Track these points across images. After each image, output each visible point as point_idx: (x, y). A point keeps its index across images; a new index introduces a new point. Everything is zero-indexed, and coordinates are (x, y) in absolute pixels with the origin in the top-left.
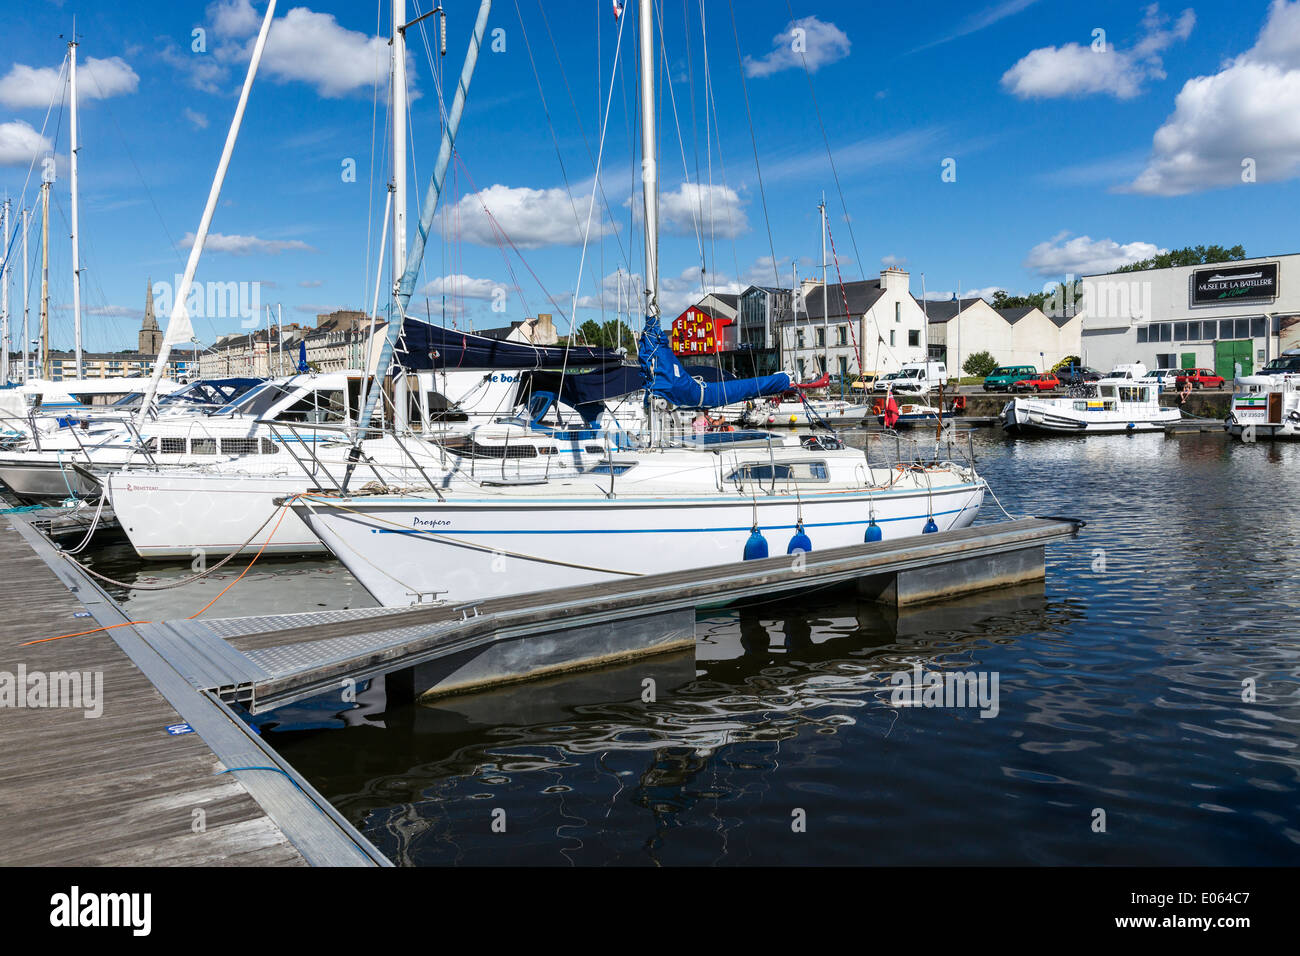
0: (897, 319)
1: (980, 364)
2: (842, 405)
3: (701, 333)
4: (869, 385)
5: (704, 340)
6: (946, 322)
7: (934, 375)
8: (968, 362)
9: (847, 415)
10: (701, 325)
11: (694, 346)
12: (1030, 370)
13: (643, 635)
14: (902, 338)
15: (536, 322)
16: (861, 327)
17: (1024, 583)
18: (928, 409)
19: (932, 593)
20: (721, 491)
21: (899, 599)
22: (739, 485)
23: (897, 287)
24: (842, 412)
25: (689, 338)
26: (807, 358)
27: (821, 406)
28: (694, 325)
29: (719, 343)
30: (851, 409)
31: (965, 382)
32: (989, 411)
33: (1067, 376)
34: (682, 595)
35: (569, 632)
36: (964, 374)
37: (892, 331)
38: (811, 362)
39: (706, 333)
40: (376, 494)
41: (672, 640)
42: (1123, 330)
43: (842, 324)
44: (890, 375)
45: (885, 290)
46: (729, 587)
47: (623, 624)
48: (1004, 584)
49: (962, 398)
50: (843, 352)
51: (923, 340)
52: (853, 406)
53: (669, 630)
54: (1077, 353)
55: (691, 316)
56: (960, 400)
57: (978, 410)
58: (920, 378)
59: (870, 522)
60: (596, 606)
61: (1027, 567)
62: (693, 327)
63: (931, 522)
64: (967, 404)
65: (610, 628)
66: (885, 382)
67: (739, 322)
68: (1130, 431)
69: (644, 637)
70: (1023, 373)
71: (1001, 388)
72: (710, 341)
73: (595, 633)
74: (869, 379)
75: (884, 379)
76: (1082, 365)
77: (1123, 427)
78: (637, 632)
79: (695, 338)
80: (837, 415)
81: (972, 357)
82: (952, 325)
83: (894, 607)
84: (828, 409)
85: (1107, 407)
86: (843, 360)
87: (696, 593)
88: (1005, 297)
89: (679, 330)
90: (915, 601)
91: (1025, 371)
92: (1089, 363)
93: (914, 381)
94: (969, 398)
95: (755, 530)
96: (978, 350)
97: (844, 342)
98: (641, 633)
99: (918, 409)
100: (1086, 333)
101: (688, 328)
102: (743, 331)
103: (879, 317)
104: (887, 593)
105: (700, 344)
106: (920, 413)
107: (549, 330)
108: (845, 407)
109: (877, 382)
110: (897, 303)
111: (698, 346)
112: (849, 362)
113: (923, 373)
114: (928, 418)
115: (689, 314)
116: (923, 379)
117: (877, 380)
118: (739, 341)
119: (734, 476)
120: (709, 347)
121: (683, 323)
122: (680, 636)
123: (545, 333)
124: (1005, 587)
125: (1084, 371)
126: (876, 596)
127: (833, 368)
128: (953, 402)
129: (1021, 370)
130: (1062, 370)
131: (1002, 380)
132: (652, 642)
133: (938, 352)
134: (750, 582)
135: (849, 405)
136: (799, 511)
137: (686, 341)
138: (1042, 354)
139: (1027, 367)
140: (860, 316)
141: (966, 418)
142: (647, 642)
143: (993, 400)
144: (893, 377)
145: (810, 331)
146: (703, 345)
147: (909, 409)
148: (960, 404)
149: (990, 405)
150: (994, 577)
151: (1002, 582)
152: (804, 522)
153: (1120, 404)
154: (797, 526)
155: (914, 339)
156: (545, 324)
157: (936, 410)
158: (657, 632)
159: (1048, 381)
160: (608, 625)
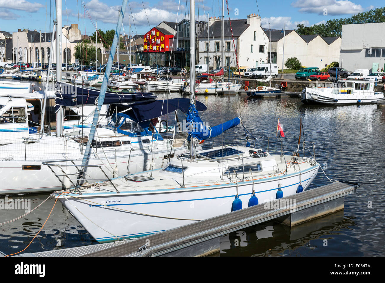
0: (254, 39)
1: (293, 64)
2: (230, 84)
3: (158, 41)
4: (242, 73)
5: (160, 45)
6: (277, 41)
7: (273, 70)
8: (287, 62)
9: (231, 89)
10: (158, 38)
11: (155, 48)
12: (317, 69)
13: (202, 249)
14: (257, 48)
15: (70, 28)
16: (237, 43)
17: (337, 212)
18: (270, 88)
19: (303, 220)
20: (223, 179)
21: (292, 223)
22: (229, 176)
23: (255, 24)
24: (229, 88)
25: (152, 44)
26: (210, 57)
27: (220, 85)
28: (155, 37)
29: (167, 47)
30: (234, 86)
31: (286, 71)
32: (297, 89)
33: (333, 72)
34: (217, 232)
35: (177, 251)
36: (285, 68)
37: (252, 45)
38: (213, 58)
39: (161, 41)
40: (87, 188)
41: (212, 250)
42: (359, 51)
43: (228, 41)
44: (251, 69)
45: (249, 25)
46: (233, 227)
47: (195, 245)
48: (329, 213)
49: (285, 82)
50: (228, 54)
51: (266, 50)
52: (235, 85)
53: (211, 246)
54: (337, 60)
55: (153, 33)
56: (284, 83)
57: (293, 88)
58: (266, 71)
59: (278, 188)
60: (187, 241)
61: (338, 205)
62: (154, 38)
63: (300, 186)
64: (288, 86)
65: (191, 248)
66: (249, 73)
67: (178, 37)
68: (358, 104)
69: (202, 250)
70: (313, 71)
71: (304, 79)
72: (163, 46)
73: (185, 251)
74: (242, 70)
75: (249, 71)
76: (340, 67)
77: (356, 101)
78: (200, 249)
79: (155, 44)
80: (227, 89)
81: (289, 60)
82: (280, 42)
83: (290, 227)
84: (223, 86)
85: (349, 92)
86: (228, 58)
87: (221, 231)
88: (303, 27)
89: (147, 39)
90: (297, 224)
91: (315, 70)
92: (343, 66)
93: (263, 73)
94: (289, 83)
95: (237, 197)
96: (292, 56)
97: (229, 50)
98: (202, 248)
99: (265, 88)
100: (342, 51)
101: (152, 38)
102: (179, 41)
103: (246, 38)
104: (287, 221)
105: (158, 47)
106: (266, 90)
107: (76, 32)
108: (231, 85)
109: (245, 73)
110: (255, 32)
111: (157, 48)
112: (231, 60)
113: (267, 69)
114: (270, 93)
115: (152, 31)
116: (267, 72)
117: (245, 71)
118: (177, 47)
119: (226, 173)
120: (162, 49)
121: (149, 36)
122: (215, 248)
123: (74, 34)
124: (329, 214)
125: (341, 70)
126: (282, 222)
127: (223, 63)
128: (281, 85)
129: (312, 69)
130: (331, 69)
131: (304, 75)
132: (205, 251)
133: (273, 56)
134: (240, 224)
135: (232, 84)
136: (253, 188)
137: (151, 45)
138: (321, 60)
139: (315, 68)
140: (237, 37)
141: (287, 93)
142: (203, 252)
143: (300, 84)
144: (253, 70)
145: (212, 44)
146: (159, 48)
147: (261, 88)
148: (285, 85)
149: (298, 86)
150: (326, 211)
151: (329, 212)
152: (255, 192)
153: (355, 91)
154: (252, 193)
155: (262, 49)
156: (74, 29)
157: (274, 89)
158: (207, 248)
159: (325, 76)
160: (190, 247)
